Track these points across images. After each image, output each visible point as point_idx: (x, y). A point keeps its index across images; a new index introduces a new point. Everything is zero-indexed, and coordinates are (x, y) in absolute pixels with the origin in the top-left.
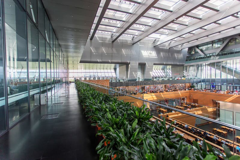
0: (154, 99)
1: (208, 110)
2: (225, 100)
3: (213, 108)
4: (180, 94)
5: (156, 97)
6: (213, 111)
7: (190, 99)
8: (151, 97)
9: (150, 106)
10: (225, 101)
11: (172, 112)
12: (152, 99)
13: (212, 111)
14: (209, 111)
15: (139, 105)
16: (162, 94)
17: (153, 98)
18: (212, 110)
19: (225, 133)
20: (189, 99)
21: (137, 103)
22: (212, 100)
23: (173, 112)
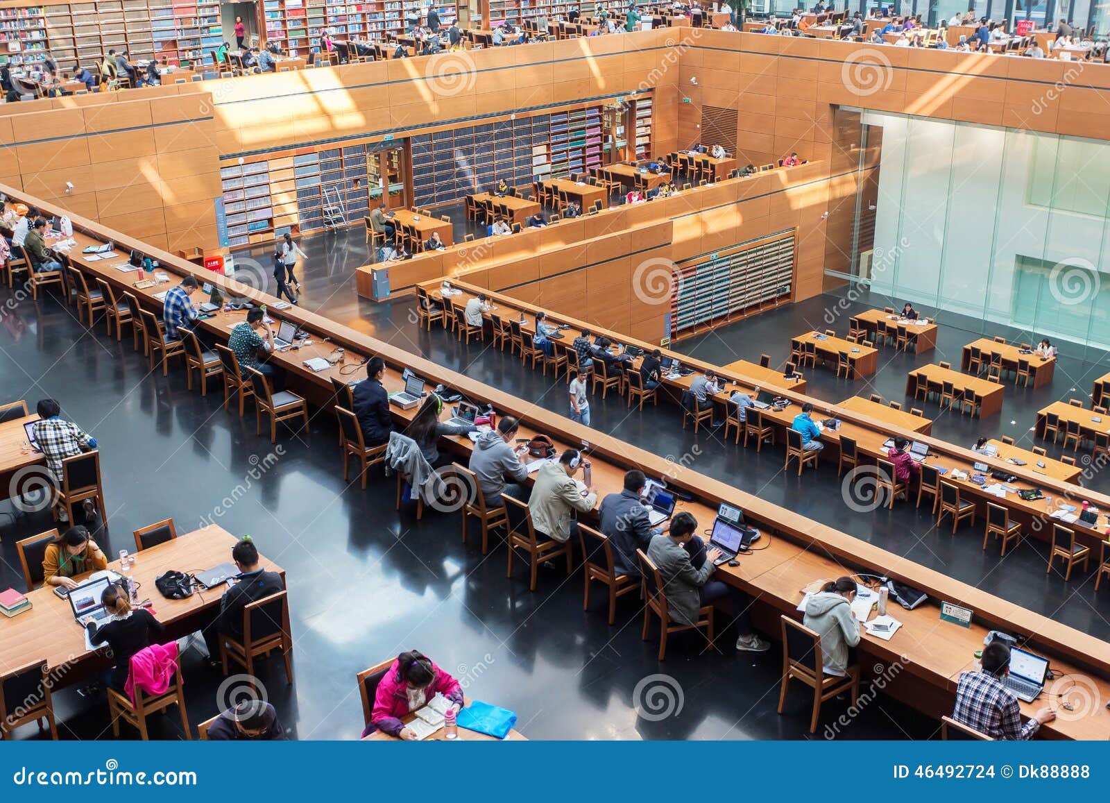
0: (333, 128)
1: (787, 201)
2: (908, 103)
3: (836, 180)
4: (595, 69)
5: (361, 106)
6: (831, 204)
7: (683, 111)
8: (308, 105)
9: (307, 198)
10: (911, 110)
11: (486, 232)
12: (318, 126)
13: (820, 205)
14: (799, 204)
15: (166, 194)
16: (413, 72)
17: (325, 113)
18: (826, 196)
19: (856, 356)
20: (673, 115)
21: (149, 172)
22: (834, 107)
23: (500, 232)
